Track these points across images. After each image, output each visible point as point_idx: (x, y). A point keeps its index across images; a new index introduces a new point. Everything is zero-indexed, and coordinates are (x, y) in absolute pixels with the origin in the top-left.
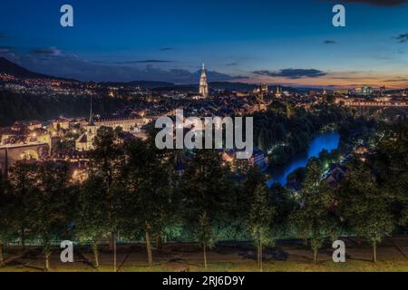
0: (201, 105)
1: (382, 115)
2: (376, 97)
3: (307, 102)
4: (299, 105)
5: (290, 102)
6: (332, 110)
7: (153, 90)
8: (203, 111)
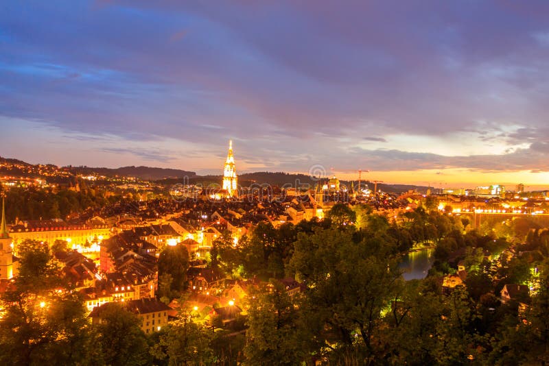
0: (215, 209)
1: (508, 230)
2: (505, 200)
3: (394, 207)
4: (380, 212)
5: (364, 207)
6: (431, 220)
7: (157, 182)
8: (216, 218)
